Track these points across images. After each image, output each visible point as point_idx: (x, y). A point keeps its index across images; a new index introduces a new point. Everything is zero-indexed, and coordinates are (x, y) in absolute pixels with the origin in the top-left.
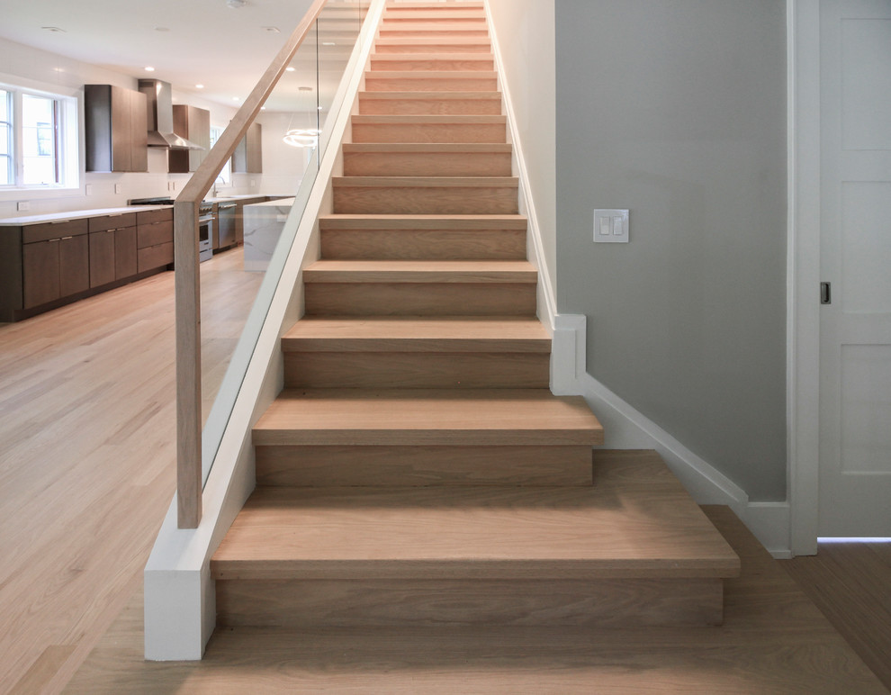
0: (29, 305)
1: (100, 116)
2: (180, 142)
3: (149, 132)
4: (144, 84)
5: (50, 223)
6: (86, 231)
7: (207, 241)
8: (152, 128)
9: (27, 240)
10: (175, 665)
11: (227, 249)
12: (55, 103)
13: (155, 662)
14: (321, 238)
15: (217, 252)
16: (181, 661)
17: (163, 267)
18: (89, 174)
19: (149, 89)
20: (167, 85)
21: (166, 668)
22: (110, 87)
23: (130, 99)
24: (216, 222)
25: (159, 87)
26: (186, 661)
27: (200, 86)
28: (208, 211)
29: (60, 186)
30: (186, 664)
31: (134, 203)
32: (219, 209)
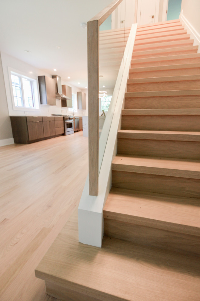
0: (30, 140)
1: (43, 86)
2: (64, 96)
3: (56, 93)
4: (54, 77)
5: (33, 117)
6: (42, 121)
7: (72, 128)
8: (56, 92)
9: (28, 121)
10: (91, 247)
11: (77, 131)
12: (31, 82)
13: (83, 244)
14: (125, 102)
15: (75, 132)
16: (93, 246)
17: (61, 134)
18: (42, 105)
19: (55, 78)
20: (60, 77)
21: (88, 247)
22: (45, 76)
23: (50, 81)
24: (74, 122)
25: (58, 78)
26: (95, 247)
27: (69, 78)
28: (72, 119)
29: (34, 108)
30: (95, 248)
31: (53, 115)
32: (75, 119)
